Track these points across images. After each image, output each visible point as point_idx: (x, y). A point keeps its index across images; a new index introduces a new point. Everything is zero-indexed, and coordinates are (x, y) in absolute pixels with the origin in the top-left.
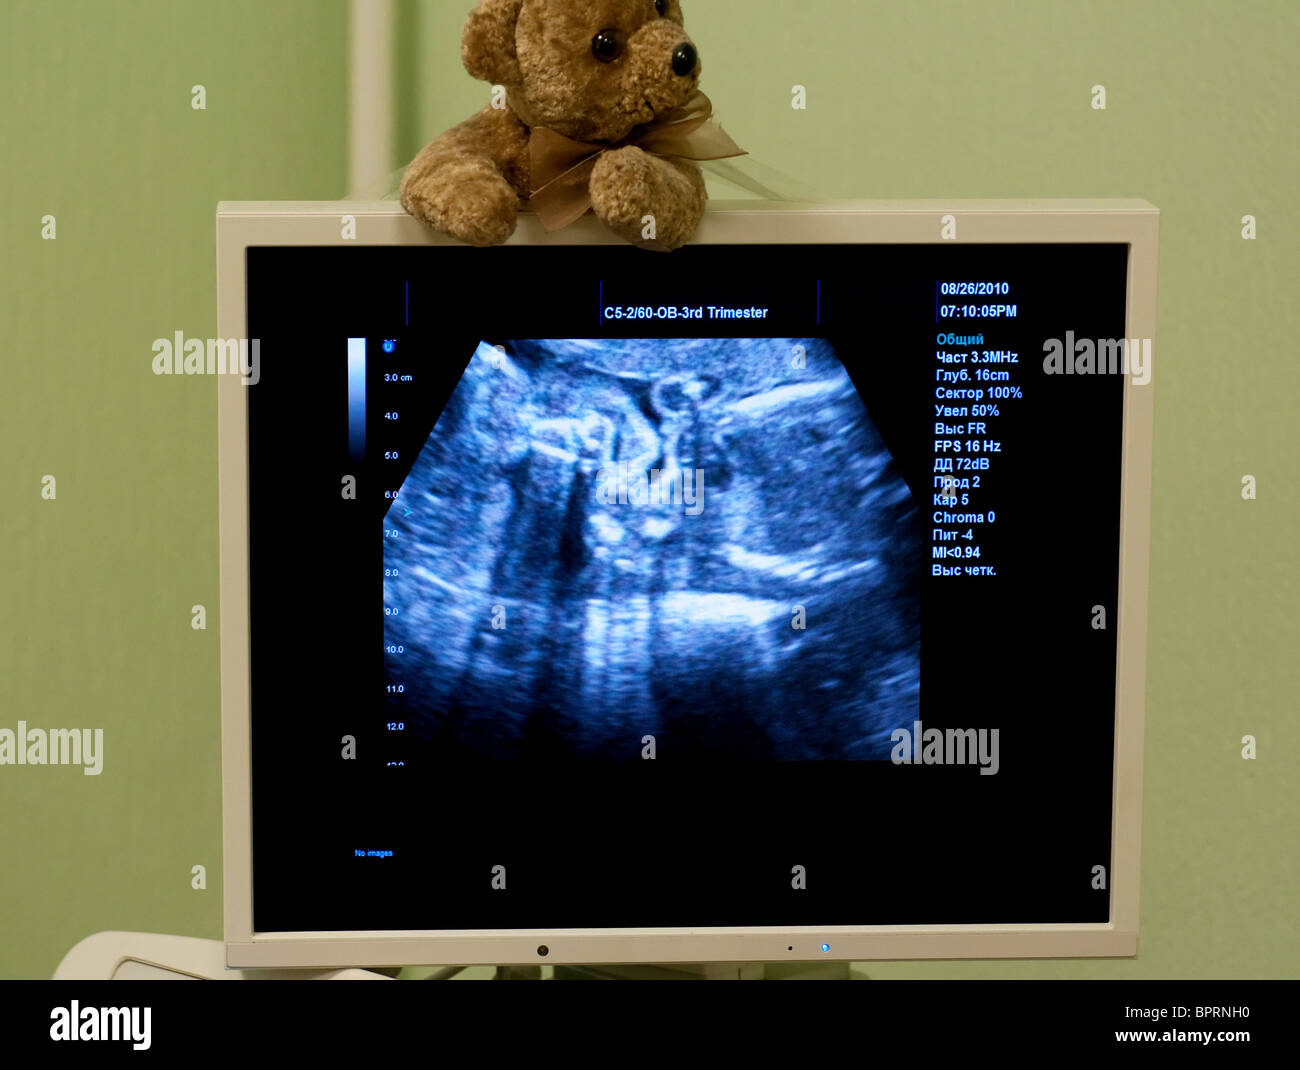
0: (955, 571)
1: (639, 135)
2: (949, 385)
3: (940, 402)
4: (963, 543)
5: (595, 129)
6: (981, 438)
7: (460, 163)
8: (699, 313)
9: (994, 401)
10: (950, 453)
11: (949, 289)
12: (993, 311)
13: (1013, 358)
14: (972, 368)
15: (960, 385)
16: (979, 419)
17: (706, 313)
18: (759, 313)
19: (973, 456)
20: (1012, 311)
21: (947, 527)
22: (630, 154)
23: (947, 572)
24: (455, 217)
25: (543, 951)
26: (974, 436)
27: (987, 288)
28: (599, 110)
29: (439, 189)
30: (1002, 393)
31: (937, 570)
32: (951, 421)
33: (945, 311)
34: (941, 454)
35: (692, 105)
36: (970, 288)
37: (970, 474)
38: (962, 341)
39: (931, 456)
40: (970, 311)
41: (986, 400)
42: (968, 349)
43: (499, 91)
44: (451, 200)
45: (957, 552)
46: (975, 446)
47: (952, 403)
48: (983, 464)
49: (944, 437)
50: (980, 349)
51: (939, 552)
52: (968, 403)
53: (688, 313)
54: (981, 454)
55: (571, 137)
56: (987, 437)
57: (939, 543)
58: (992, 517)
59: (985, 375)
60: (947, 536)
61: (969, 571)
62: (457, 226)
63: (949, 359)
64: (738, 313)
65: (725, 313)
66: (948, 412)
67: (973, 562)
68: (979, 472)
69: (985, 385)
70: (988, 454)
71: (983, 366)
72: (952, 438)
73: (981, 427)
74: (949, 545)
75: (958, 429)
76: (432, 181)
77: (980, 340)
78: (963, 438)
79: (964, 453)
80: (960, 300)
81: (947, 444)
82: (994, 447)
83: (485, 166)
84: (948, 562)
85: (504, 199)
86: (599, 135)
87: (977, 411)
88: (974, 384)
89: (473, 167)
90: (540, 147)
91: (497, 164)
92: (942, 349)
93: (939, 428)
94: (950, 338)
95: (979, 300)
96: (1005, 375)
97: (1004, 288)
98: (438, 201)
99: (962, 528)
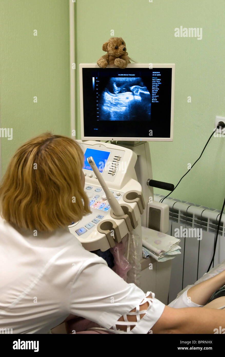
0: (154, 102)
1: (120, 57)
2: (154, 83)
3: (153, 84)
4: (155, 99)
5: (115, 56)
6: (157, 88)
7: (102, 59)
8: (128, 75)
9: (158, 84)
10: (154, 90)
11: (153, 73)
12: (158, 75)
13: (160, 80)
14: (156, 81)
15: (155, 83)
16: (157, 86)
17: (129, 75)
18: (134, 75)
19: (156, 90)
20: (160, 75)
21: (153, 97)
22: (118, 59)
23: (153, 102)
24: (101, 65)
25: (113, 139)
26: (156, 88)
27: (157, 73)
28: (116, 54)
29: (100, 62)
30: (159, 83)
31: (152, 102)
32: (154, 86)
33: (153, 75)
34: (153, 90)
35: (126, 54)
36: (156, 73)
37: (156, 92)
38: (155, 78)
39: (152, 90)
40: (155, 75)
41: (157, 84)
42: (156, 79)
43: (107, 52)
44: (101, 63)
45: (154, 100)
46: (156, 89)
47: (154, 84)
48: (157, 91)
49: (153, 88)
50: (157, 79)
51: (153, 100)
52: (156, 84)
53: (127, 75)
54: (157, 90)
55: (113, 57)
56: (158, 88)
57: (153, 99)
58: (158, 96)
59: (157, 82)
60: (153, 98)
61: (156, 102)
62: (101, 66)
63: (153, 80)
64: (132, 75)
65: (131, 75)
66: (154, 85)
67: (156, 101)
68: (157, 92)
69: (157, 83)
70: (158, 90)
71: (157, 81)
72: (154, 88)
73: (157, 87)
74: (154, 99)
75: (155, 87)
76: (99, 61)
77: (157, 78)
78: (155, 88)
79: (155, 90)
80: (155, 74)
81: (153, 89)
82: (158, 89)
83: (105, 60)
84: (154, 101)
85: (106, 63)
86: (116, 57)
87: (156, 85)
88: (156, 82)
89: (103, 60)
90: (110, 58)
91: (106, 60)
92: (153, 79)
93: (153, 87)
94: (154, 78)
95: (157, 74)
96: (159, 82)
97: (159, 73)
98: (99, 63)
99: (155, 97)
